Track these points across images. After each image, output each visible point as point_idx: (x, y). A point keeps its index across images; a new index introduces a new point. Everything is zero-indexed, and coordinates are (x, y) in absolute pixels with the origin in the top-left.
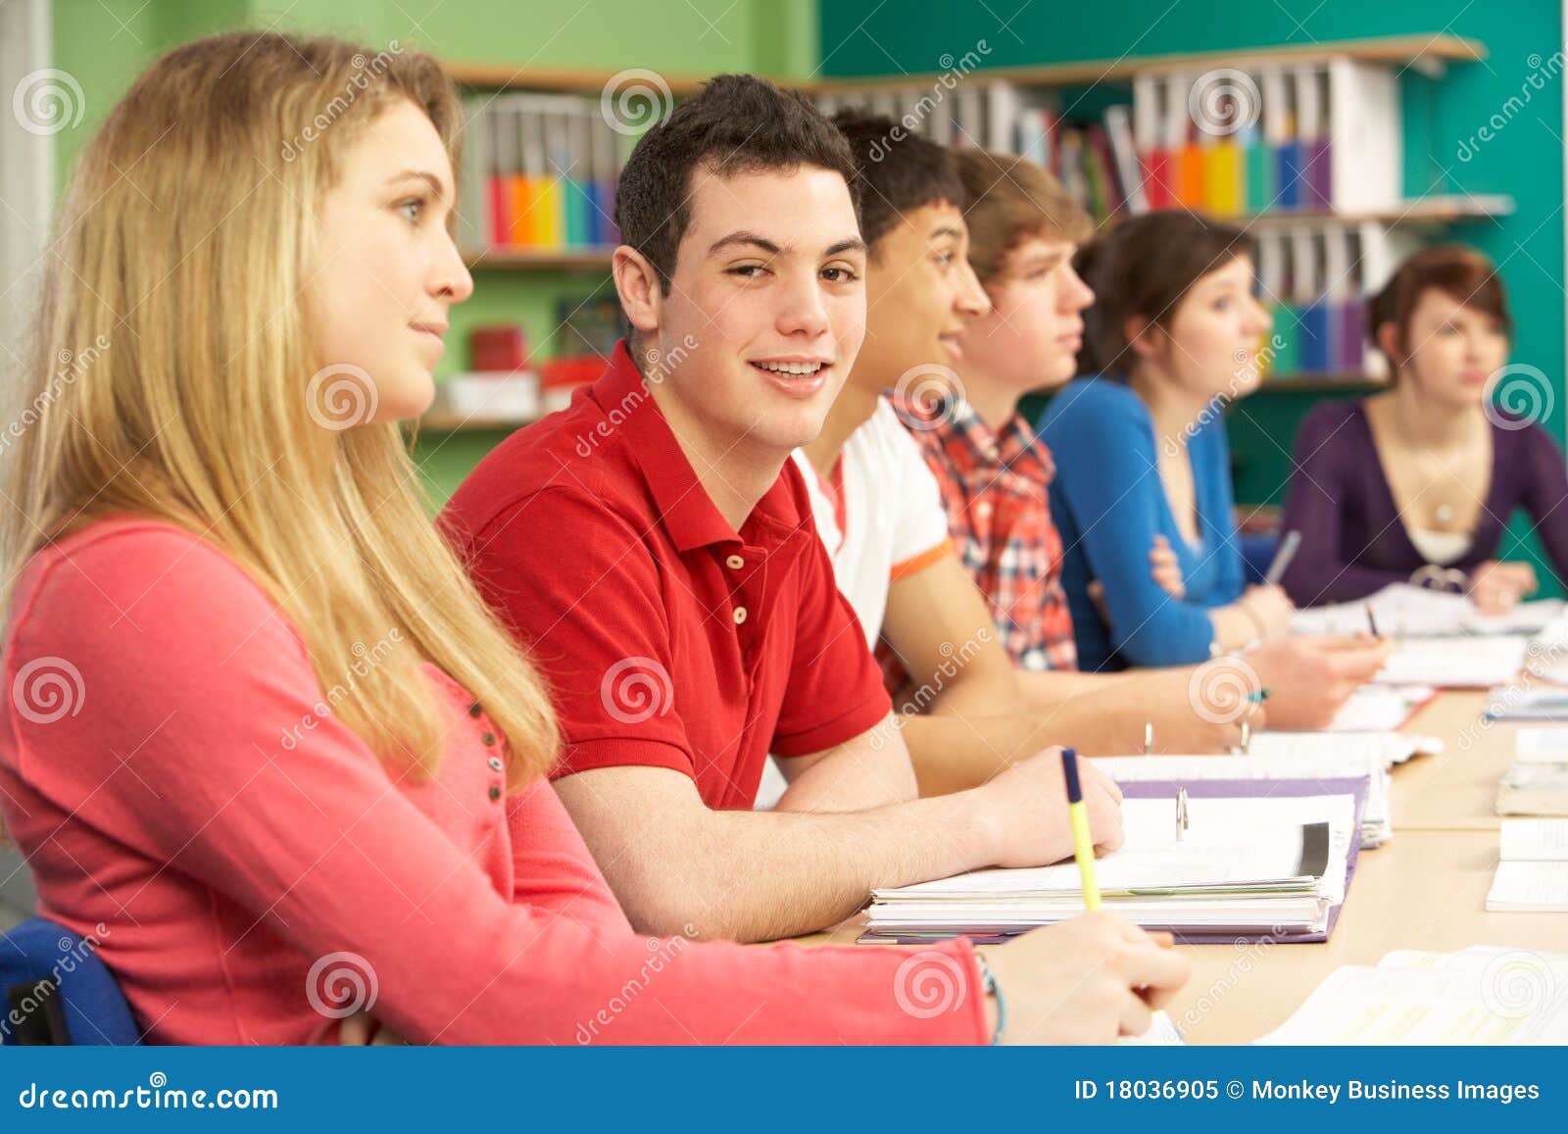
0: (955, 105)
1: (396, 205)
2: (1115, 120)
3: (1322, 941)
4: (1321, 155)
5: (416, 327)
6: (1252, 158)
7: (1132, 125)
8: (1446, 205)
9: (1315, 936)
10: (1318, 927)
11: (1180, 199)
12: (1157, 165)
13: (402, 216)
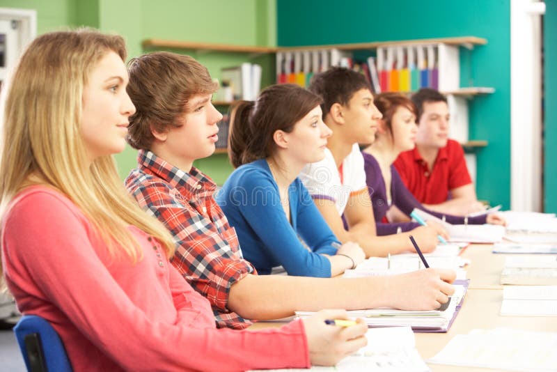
0: (320, 56)
1: (108, 88)
2: (371, 61)
3: (445, 332)
4: (435, 72)
5: (118, 126)
6: (413, 74)
7: (376, 63)
8: (474, 90)
9: (443, 330)
10: (444, 328)
11: (390, 89)
12: (383, 76)
13: (110, 91)
